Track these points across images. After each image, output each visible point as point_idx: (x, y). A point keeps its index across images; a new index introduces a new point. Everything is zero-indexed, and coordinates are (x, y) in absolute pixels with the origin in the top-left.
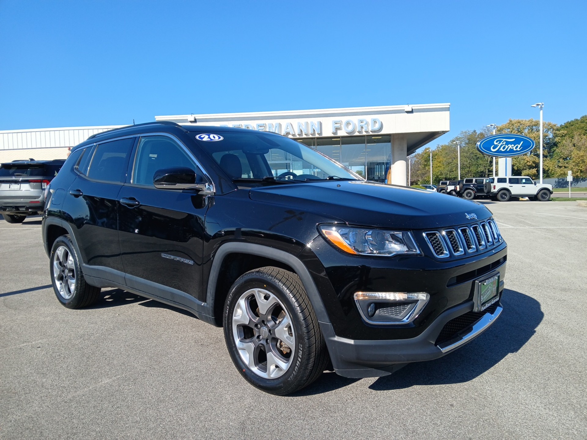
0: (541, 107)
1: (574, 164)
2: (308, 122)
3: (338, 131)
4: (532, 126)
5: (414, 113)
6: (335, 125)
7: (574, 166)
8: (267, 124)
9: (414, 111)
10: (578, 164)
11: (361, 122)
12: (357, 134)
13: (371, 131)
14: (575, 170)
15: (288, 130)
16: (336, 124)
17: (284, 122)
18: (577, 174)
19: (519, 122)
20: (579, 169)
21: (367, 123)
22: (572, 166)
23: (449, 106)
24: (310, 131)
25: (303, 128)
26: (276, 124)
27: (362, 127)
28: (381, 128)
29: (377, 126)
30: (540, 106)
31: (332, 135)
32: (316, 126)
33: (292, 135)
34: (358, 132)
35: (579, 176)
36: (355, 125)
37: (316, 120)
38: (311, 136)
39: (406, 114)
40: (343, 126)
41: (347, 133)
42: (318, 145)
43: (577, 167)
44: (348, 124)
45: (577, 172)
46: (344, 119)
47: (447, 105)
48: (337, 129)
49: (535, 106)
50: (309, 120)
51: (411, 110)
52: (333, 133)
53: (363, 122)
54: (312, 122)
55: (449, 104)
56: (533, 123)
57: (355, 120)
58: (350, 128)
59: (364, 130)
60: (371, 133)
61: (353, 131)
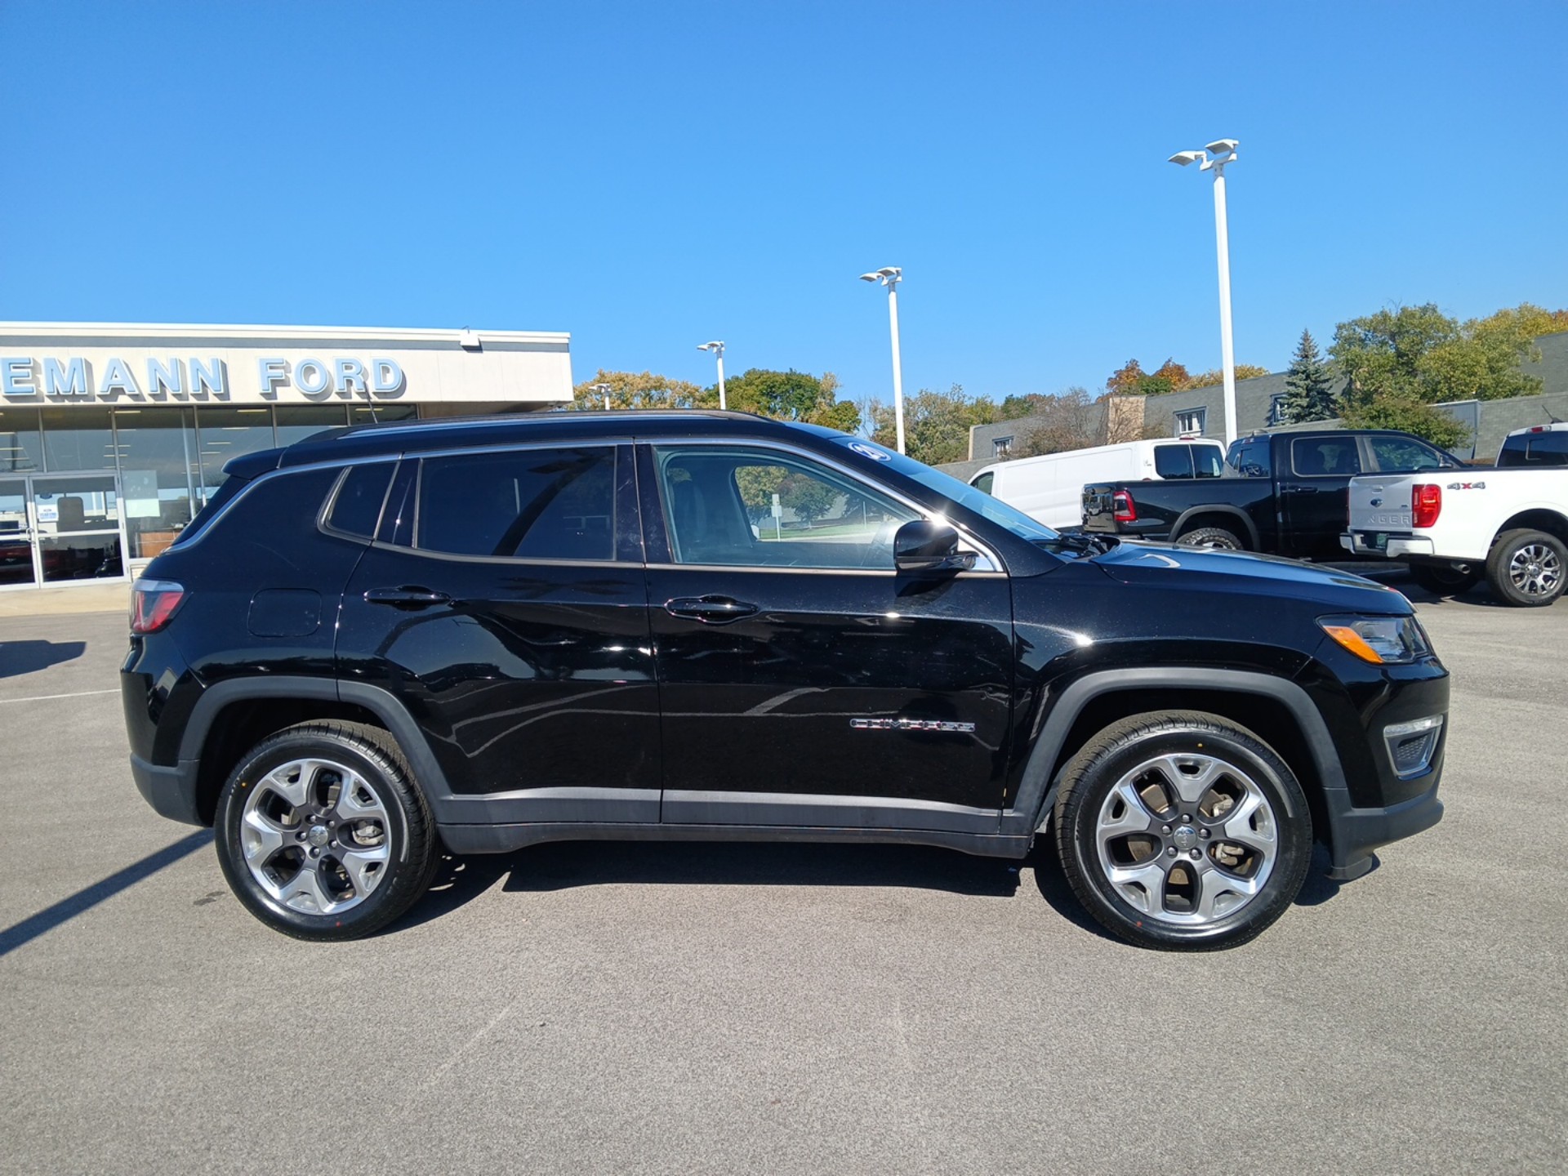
0: (719, 351)
1: (749, 478)
2: (184, 361)
3: (279, 390)
4: (649, 390)
5: (484, 352)
6: (270, 371)
7: (749, 482)
8: (40, 361)
9: (483, 347)
10: (757, 477)
11: (347, 368)
12: (334, 398)
13: (374, 393)
14: (752, 491)
15: (117, 382)
16: (271, 368)
17: (101, 358)
18: (757, 500)
19: (621, 379)
20: (761, 490)
21: (363, 372)
22: (747, 483)
23: (566, 341)
24: (191, 387)
25: (168, 376)
26: (73, 360)
27: (350, 382)
28: (402, 388)
29: (391, 381)
30: (715, 349)
31: (263, 400)
32: (211, 374)
33: (130, 396)
34: (337, 393)
35: (761, 504)
36: (327, 375)
37: (206, 357)
38: (192, 401)
39: (465, 352)
40: (292, 376)
41: (305, 395)
42: (203, 425)
43: (756, 485)
44: (308, 370)
45: (757, 496)
46: (296, 357)
47: (562, 337)
48: (277, 383)
49: (705, 347)
50: (185, 354)
51: (477, 344)
52: (262, 394)
53: (351, 368)
54: (194, 361)
55: (568, 335)
56: (652, 383)
57: (328, 359)
58: (315, 382)
59: (354, 388)
60: (375, 399)
61: (326, 393)
